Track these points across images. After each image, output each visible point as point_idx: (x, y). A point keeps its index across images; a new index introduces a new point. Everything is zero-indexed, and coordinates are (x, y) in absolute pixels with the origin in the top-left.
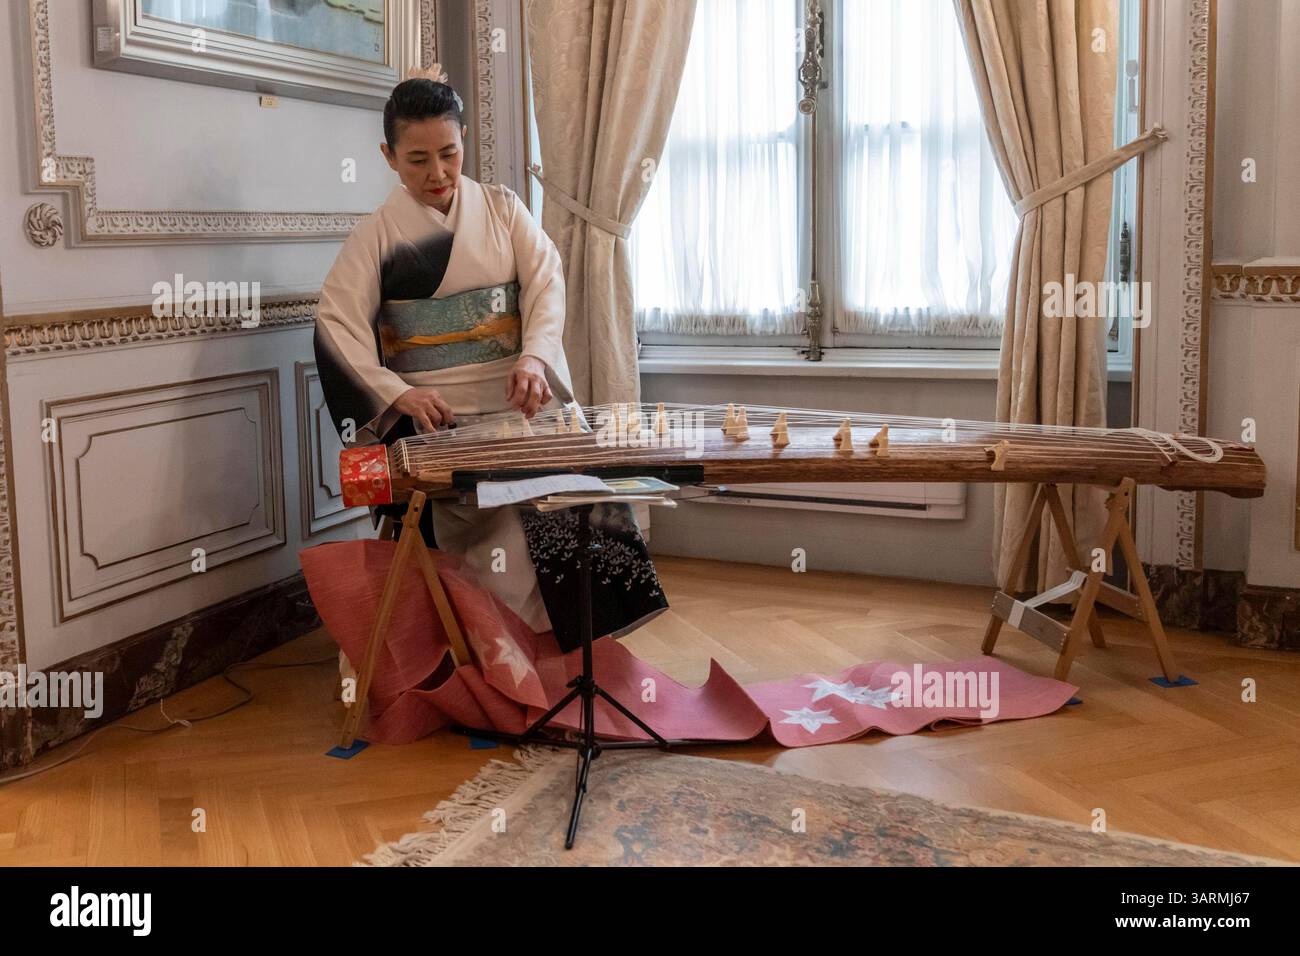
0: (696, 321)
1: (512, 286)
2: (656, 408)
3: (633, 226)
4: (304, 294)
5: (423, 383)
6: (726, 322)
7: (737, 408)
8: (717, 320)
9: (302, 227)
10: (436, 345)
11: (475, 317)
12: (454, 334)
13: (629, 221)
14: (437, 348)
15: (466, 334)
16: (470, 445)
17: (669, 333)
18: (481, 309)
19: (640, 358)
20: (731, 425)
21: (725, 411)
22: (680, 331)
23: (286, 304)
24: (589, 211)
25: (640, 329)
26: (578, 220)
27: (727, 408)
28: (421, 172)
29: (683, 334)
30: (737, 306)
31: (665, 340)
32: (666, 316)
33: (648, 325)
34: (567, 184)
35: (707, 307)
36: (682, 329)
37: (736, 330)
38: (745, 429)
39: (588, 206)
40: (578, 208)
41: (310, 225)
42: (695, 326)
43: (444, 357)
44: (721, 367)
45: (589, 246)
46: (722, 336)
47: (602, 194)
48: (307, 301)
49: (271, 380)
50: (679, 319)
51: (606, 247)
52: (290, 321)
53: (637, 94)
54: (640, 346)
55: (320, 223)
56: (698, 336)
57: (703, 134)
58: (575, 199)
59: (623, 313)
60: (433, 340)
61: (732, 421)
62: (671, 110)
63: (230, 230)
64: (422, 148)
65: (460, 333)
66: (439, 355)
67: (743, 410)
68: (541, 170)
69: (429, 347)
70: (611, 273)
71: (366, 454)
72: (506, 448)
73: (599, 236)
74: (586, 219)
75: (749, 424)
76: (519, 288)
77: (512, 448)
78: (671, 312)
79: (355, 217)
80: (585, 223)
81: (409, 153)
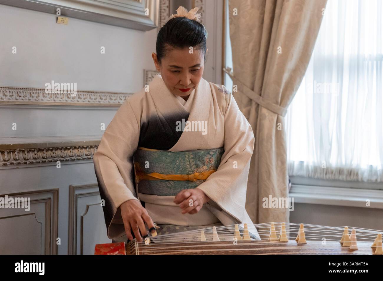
0: (327, 171)
1: (220, 150)
2: (299, 226)
3: (289, 109)
4: (78, 142)
5: (154, 203)
6: (345, 172)
7: (350, 230)
8: (340, 171)
9: (79, 100)
10: (167, 181)
11: (194, 166)
12: (179, 175)
13: (286, 105)
14: (167, 182)
15: (186, 177)
16: (179, 245)
17: (309, 178)
18: (198, 162)
19: (290, 192)
20: (346, 241)
21: (343, 231)
22: (316, 177)
23: (66, 148)
24: (261, 98)
25: (291, 174)
26: (254, 103)
27: (344, 229)
28: (176, 78)
29: (318, 179)
30: (353, 163)
31: (306, 181)
32: (308, 166)
33: (295, 172)
34: (248, 81)
35: (334, 162)
36: (318, 175)
37: (352, 178)
38: (355, 243)
39: (260, 95)
40: (254, 96)
41: (84, 99)
42: (326, 174)
43: (170, 188)
44: (342, 201)
45: (260, 120)
46: (343, 181)
47: (269, 89)
48: (79, 147)
49: (54, 196)
50: (316, 169)
51: (271, 121)
52: (67, 159)
53: (295, 26)
54: (290, 184)
55: (90, 98)
56: (328, 180)
57: (335, 53)
58: (253, 90)
59: (280, 163)
60: (165, 177)
61: (347, 238)
62: (315, 38)
63: (33, 100)
64: (180, 65)
65: (183, 175)
66: (167, 187)
67: (354, 231)
68: (232, 71)
69: (162, 181)
70: (274, 138)
71: (112, 248)
72: (202, 248)
73: (267, 114)
74: (259, 103)
75: (358, 240)
76: (224, 151)
77: (206, 248)
78: (311, 164)
79: (113, 95)
80: (258, 105)
81: (171, 66)
